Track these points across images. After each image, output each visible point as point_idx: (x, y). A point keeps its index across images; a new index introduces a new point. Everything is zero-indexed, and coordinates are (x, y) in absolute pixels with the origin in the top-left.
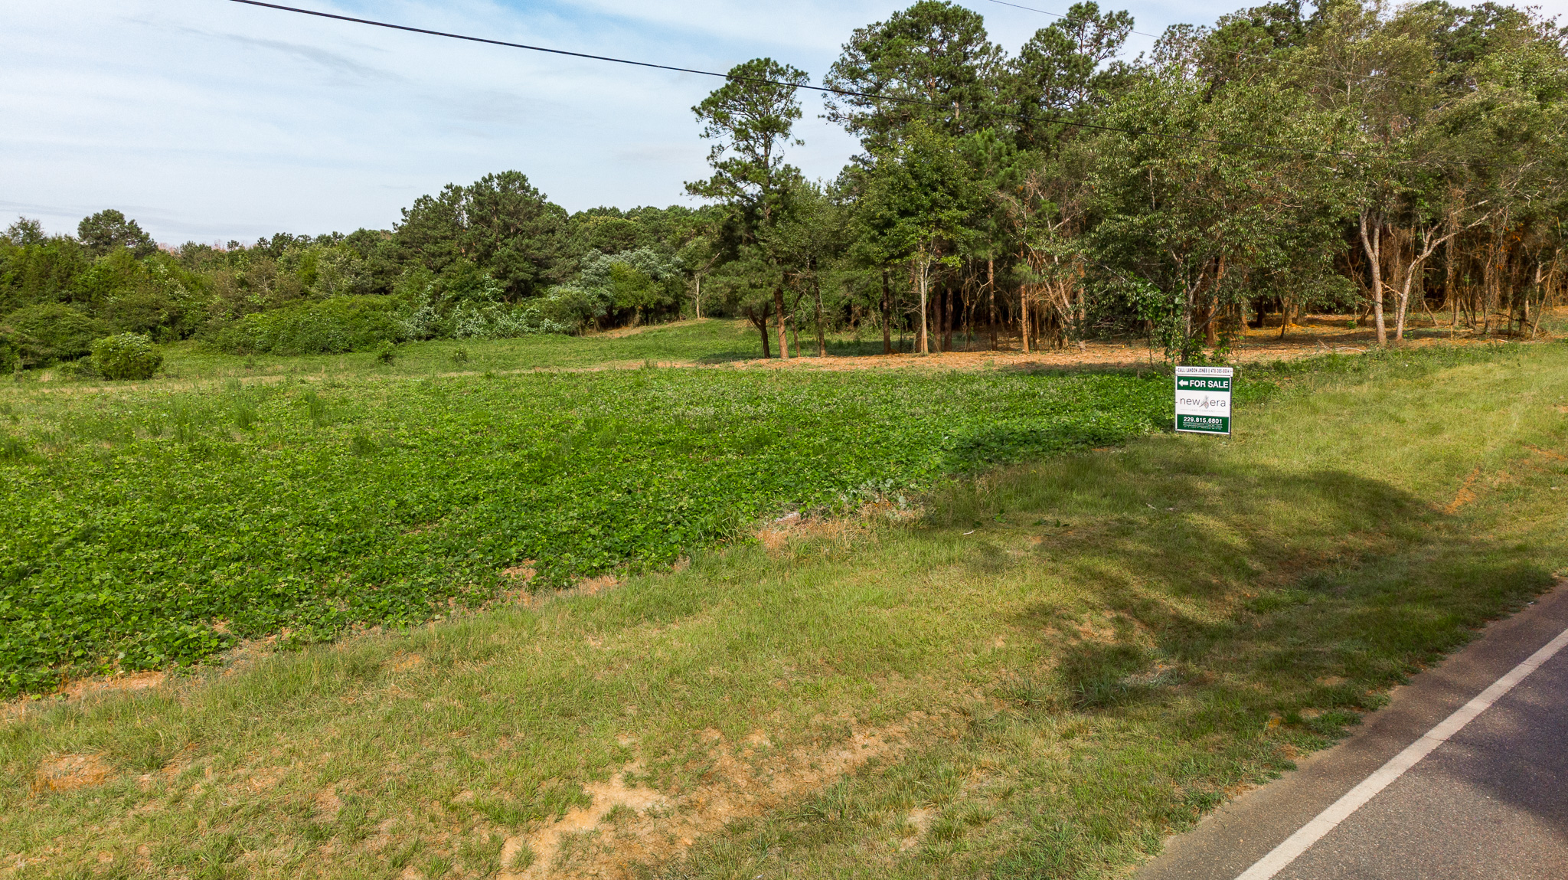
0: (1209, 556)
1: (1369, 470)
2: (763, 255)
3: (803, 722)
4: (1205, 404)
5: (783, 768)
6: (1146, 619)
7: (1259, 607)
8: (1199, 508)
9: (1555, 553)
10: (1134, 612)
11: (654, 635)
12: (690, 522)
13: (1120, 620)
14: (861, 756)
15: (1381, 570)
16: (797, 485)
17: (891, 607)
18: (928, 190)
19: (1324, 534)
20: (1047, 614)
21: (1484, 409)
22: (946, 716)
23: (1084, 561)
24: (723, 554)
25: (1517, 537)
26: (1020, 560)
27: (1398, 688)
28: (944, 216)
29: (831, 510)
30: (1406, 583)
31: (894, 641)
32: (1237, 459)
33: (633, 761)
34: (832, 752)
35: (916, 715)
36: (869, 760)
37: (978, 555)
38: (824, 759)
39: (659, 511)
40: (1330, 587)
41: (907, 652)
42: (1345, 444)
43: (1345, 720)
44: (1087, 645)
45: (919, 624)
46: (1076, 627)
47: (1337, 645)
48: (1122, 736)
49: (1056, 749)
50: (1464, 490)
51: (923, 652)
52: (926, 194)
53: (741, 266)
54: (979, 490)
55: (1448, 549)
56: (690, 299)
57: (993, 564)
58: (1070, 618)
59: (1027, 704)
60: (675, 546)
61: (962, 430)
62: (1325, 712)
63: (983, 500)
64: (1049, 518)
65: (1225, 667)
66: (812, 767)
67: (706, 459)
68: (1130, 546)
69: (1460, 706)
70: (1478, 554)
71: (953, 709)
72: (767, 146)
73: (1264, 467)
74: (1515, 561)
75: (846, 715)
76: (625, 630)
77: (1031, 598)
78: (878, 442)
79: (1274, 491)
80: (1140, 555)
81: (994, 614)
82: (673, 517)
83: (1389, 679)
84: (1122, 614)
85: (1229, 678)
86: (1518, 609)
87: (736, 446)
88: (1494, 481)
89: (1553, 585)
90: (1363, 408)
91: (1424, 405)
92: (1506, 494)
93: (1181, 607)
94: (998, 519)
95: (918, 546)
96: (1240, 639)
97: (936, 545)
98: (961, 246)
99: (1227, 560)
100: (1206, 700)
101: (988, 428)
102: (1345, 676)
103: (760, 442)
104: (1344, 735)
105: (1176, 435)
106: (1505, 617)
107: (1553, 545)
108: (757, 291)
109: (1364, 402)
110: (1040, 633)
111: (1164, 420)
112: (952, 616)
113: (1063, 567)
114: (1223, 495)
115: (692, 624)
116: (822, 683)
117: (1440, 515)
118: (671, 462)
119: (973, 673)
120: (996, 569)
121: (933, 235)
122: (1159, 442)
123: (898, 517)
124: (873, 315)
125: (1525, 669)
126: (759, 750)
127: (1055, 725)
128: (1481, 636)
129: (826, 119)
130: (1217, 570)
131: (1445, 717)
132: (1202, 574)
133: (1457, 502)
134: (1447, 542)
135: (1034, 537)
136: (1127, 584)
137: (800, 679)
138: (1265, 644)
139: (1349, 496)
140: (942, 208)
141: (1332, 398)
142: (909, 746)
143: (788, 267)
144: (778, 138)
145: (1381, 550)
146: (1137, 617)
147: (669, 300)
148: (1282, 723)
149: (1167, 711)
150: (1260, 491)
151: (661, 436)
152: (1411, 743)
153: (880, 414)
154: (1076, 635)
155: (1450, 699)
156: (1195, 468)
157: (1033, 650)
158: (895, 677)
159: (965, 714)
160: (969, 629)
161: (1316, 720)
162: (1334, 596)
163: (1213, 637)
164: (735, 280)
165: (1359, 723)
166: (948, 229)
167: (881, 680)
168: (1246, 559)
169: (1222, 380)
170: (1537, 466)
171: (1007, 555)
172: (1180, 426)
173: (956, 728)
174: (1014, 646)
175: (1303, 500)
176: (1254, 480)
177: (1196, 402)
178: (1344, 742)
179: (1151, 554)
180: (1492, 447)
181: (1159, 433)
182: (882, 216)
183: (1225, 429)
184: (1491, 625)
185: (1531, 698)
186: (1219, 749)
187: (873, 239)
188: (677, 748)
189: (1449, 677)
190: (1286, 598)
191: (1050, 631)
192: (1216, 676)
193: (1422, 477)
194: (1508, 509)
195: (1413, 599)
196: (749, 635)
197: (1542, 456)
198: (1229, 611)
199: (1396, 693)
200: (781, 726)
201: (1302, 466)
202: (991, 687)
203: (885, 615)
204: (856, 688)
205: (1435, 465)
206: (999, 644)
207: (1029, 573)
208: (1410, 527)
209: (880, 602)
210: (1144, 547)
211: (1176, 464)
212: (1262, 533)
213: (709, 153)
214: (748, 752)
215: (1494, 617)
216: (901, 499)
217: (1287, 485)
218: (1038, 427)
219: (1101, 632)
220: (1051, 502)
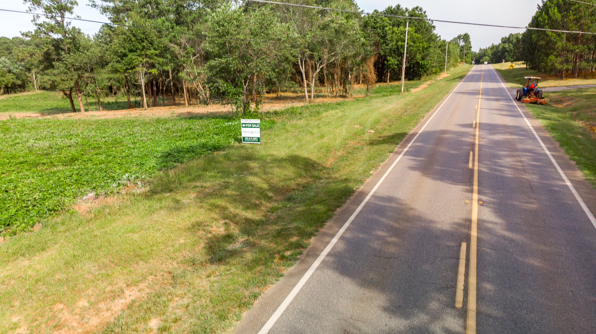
0: (255, 193)
1: (304, 154)
2: (66, 67)
3: (102, 291)
4: (252, 132)
5: (94, 313)
6: (235, 221)
7: (272, 210)
8: (251, 174)
9: (355, 180)
10: (231, 220)
11: (26, 264)
12: (41, 205)
13: (226, 223)
14: (128, 300)
15: (308, 192)
16: (92, 180)
17: (138, 232)
18: (140, 41)
19: (290, 179)
20: (200, 226)
21: (336, 128)
22: (163, 275)
23: (212, 201)
24: (59, 219)
25: (346, 175)
26: (188, 204)
27: (313, 238)
28: (148, 52)
29: (109, 193)
30: (315, 196)
31: (140, 248)
32: (263, 153)
33: (20, 327)
34: (116, 301)
35: (151, 278)
36: (132, 301)
37: (172, 204)
38: (113, 305)
39: (24, 201)
40: (294, 199)
41: (145, 252)
42: (297, 144)
43: (298, 253)
44: (214, 236)
45: (150, 238)
46: (210, 229)
47: (295, 224)
48: (228, 273)
49: (205, 283)
50: (331, 158)
51: (152, 250)
52: (140, 43)
53: (56, 71)
54: (171, 176)
55: (327, 181)
56: (31, 82)
57: (178, 206)
58: (208, 226)
59: (193, 264)
60: (34, 218)
61: (163, 148)
62: (292, 251)
63: (173, 180)
64: (198, 184)
65: (261, 237)
66: (108, 310)
67: (46, 169)
68: (229, 192)
69: (330, 242)
70: (335, 183)
71: (165, 272)
72: (63, 17)
73: (272, 155)
74: (344, 185)
75: (121, 284)
76: (10, 264)
77: (194, 220)
78: (128, 156)
79: (276, 165)
80: (232, 196)
81: (179, 229)
82: (31, 203)
83: (310, 235)
84: (226, 221)
85: (263, 242)
86: (344, 202)
87: (61, 162)
88: (339, 154)
89: (354, 193)
90: (302, 129)
91: (319, 127)
92: (342, 159)
93: (247, 214)
94: (179, 187)
95: (148, 203)
96: (266, 225)
97: (155, 203)
98: (157, 65)
99: (261, 194)
100: (256, 253)
101: (173, 146)
102: (298, 236)
103: (73, 160)
104: (298, 259)
105: (243, 144)
106: (342, 206)
107: (354, 177)
108: (65, 82)
109: (302, 127)
110: (197, 234)
111: (238, 138)
112: (163, 233)
113: (205, 205)
114: (259, 168)
115: (45, 255)
116: (110, 272)
117: (325, 168)
118: (27, 173)
119: (173, 255)
120: (179, 209)
121: (145, 60)
122: (237, 148)
123: (138, 192)
124: (122, 90)
125: (347, 225)
126: (83, 309)
127: (203, 273)
128: (335, 215)
129: (90, 7)
130: (258, 198)
131: (326, 247)
132: (254, 201)
133: (329, 163)
134: (327, 178)
135: (193, 193)
136: (228, 208)
137: (100, 272)
138: (274, 226)
139: (299, 164)
140: (147, 49)
141: (292, 126)
142: (149, 291)
143: (80, 72)
144: (67, 14)
145: (308, 183)
146: (232, 221)
147: (19, 82)
148: (279, 259)
149: (243, 259)
150: (271, 165)
151: (22, 159)
152: (317, 258)
153: (127, 141)
154: (210, 233)
155: (327, 239)
156: (249, 158)
157: (195, 241)
158: (141, 263)
159: (170, 273)
160: (170, 237)
161: (290, 255)
162: (295, 203)
163: (258, 225)
164: (54, 78)
165: (302, 254)
166: (150, 58)
167: (135, 265)
168: (267, 192)
169: (257, 124)
170: (350, 147)
171: (183, 202)
172: (244, 141)
173: (167, 280)
174: (188, 241)
175: (285, 167)
176: (269, 161)
177: (248, 132)
178: (298, 262)
179: (236, 195)
180: (338, 141)
181: (237, 144)
182: (121, 52)
183: (259, 141)
184: (338, 209)
185: (348, 235)
186: (260, 273)
187: (118, 62)
188: (42, 316)
189: (327, 231)
190: (281, 206)
191: (201, 232)
192: (259, 242)
193: (320, 155)
194: (343, 164)
195: (318, 203)
196: (74, 256)
197: (351, 143)
198: (263, 213)
199: (312, 240)
200: (92, 295)
201: (284, 154)
202: (179, 260)
203: (135, 236)
204: (125, 271)
205: (323, 149)
206: (182, 241)
207: (192, 209)
208: (316, 173)
209: (133, 231)
210: (233, 193)
211: (243, 156)
212: (272, 181)
213: (32, 19)
214: (77, 310)
215: (338, 207)
216: (139, 183)
217: (279, 161)
218: (193, 145)
219: (219, 229)
220: (199, 177)
